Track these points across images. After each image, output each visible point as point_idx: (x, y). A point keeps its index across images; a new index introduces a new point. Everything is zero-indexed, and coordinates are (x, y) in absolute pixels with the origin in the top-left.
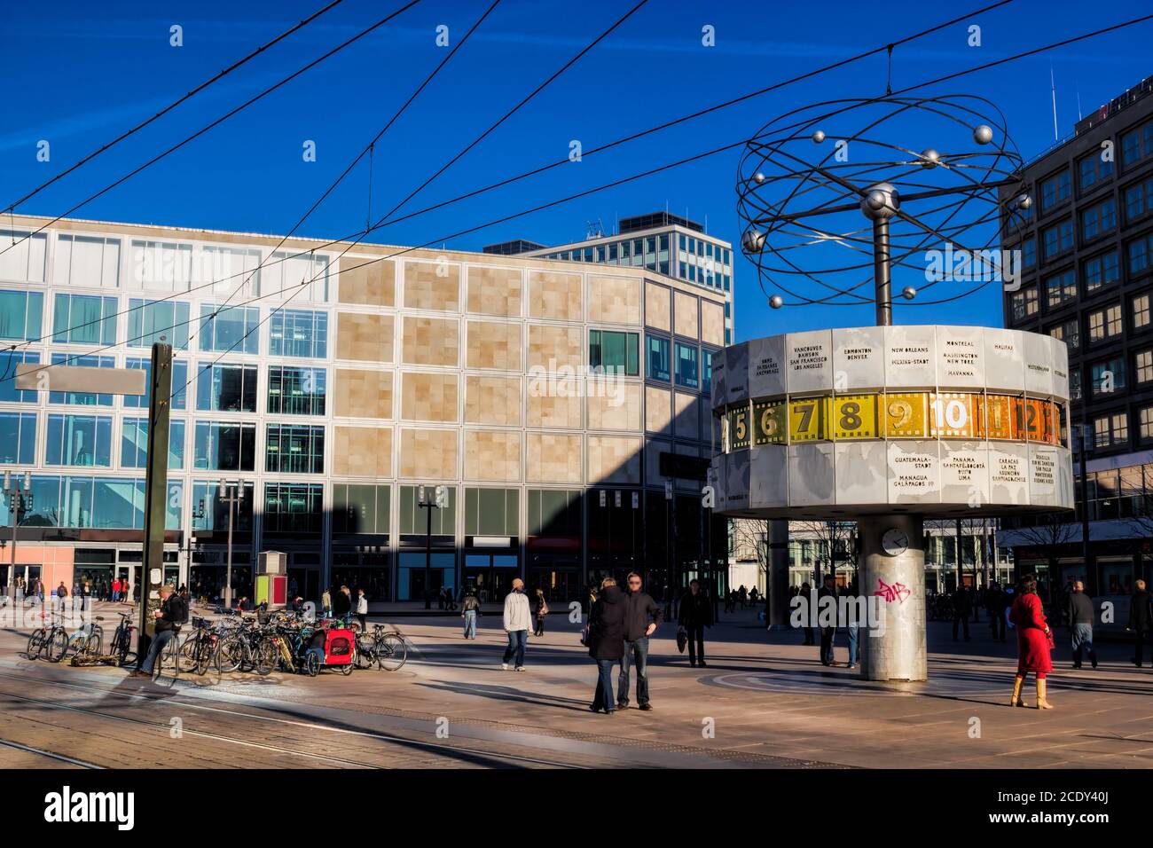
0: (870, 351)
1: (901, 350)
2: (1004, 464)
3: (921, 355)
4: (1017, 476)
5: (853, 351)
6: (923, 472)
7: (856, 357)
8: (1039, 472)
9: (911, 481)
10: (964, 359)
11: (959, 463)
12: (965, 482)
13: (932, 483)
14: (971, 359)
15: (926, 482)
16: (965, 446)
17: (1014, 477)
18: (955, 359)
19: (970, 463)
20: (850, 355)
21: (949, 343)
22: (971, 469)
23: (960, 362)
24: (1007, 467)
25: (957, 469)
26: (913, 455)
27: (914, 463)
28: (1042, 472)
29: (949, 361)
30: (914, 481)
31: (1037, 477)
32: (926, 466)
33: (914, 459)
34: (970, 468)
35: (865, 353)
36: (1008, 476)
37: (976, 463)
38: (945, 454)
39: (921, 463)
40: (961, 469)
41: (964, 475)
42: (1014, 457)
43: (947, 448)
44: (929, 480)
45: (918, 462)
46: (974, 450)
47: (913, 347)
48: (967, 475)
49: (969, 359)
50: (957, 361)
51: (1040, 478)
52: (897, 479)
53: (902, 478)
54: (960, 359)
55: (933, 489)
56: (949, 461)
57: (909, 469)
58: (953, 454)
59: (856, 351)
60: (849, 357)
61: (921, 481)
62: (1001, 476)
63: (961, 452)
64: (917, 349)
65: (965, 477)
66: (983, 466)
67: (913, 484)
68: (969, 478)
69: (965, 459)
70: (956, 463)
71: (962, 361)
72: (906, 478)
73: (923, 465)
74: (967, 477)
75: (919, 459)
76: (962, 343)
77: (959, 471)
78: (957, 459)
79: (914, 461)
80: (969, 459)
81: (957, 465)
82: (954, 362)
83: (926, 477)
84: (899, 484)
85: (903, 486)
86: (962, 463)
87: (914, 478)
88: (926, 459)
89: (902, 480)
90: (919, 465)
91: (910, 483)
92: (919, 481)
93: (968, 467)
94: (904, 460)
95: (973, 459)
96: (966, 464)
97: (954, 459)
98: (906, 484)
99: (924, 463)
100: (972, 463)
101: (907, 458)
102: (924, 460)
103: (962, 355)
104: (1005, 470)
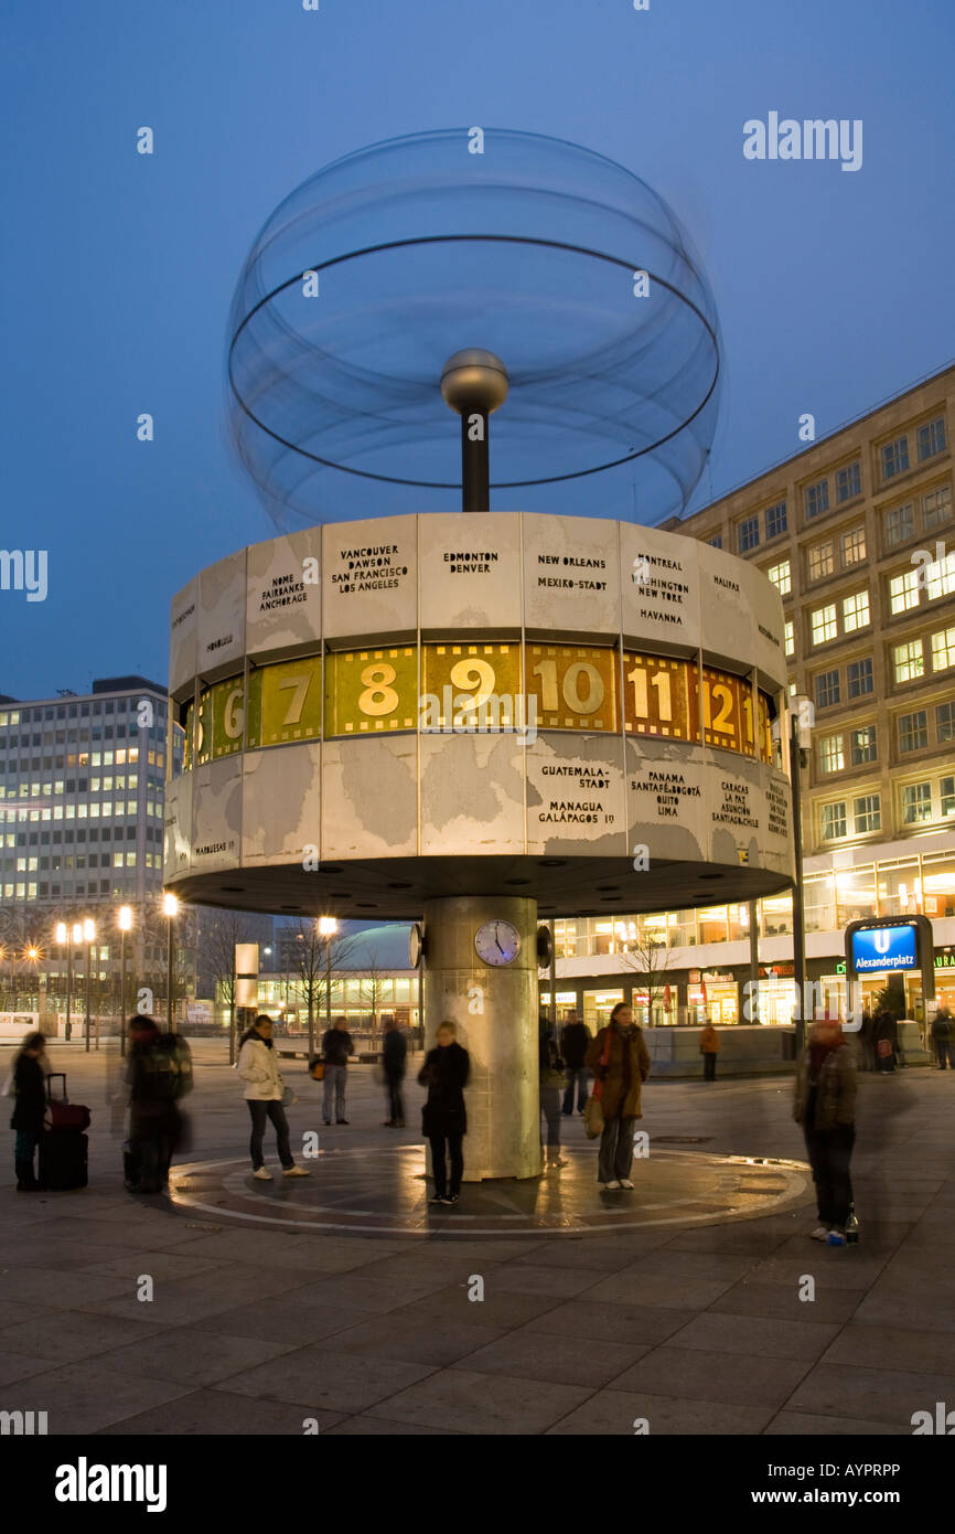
0: (495, 557)
1: (556, 560)
2: (728, 793)
3: (592, 574)
4: (746, 816)
5: (460, 556)
6: (592, 796)
7: (466, 568)
8: (773, 814)
9: (572, 813)
10: (667, 591)
11: (658, 783)
12: (668, 820)
13: (612, 818)
14: (677, 593)
15: (601, 815)
16: (669, 752)
17: (743, 817)
18: (654, 588)
19: (677, 785)
20: (455, 563)
22: (680, 796)
23: (659, 594)
24: (733, 798)
25: (655, 794)
26: (576, 763)
27: (578, 777)
28: (777, 814)
29: (642, 591)
30: (578, 813)
31: (771, 822)
32: (601, 784)
33: (578, 771)
34: (675, 795)
35: (484, 562)
36: (734, 815)
37: (688, 784)
38: (634, 765)
39: (592, 778)
40: (662, 794)
41: (669, 806)
42: (742, 782)
43: (640, 753)
44: (607, 811)
45: (586, 777)
46: (684, 761)
47: (578, 556)
48: (672, 807)
49: (673, 591)
50: (655, 593)
51: (775, 824)
52: (545, 809)
53: (553, 804)
54: (660, 590)
55: (611, 829)
56: (643, 778)
57: (570, 790)
58: (648, 766)
59: (468, 557)
60: (453, 569)
61: (592, 813)
62: (724, 813)
63: (661, 763)
64: (586, 562)
65: (668, 811)
66: (698, 792)
67: (575, 818)
68: (675, 811)
69: (668, 777)
70: (654, 782)
71: (664, 593)
72: (563, 805)
73: (594, 783)
74: (672, 811)
75: (587, 771)
76: (664, 561)
77: (659, 798)
78: (655, 776)
79: (578, 775)
80: (675, 778)
81: (656, 787)
82: (651, 593)
83: (599, 806)
84: (549, 817)
85: (556, 821)
86: (663, 783)
87: (578, 806)
88: (600, 772)
89: (554, 809)
90: (588, 781)
91: (570, 816)
92: (586, 813)
93: (674, 792)
94: (559, 770)
95: (681, 779)
96: (670, 787)
97: (651, 774)
98: (563, 817)
99: (597, 779)
100: (681, 786)
101: (565, 768)
102: (596, 772)
103: (664, 584)
104: (729, 803)
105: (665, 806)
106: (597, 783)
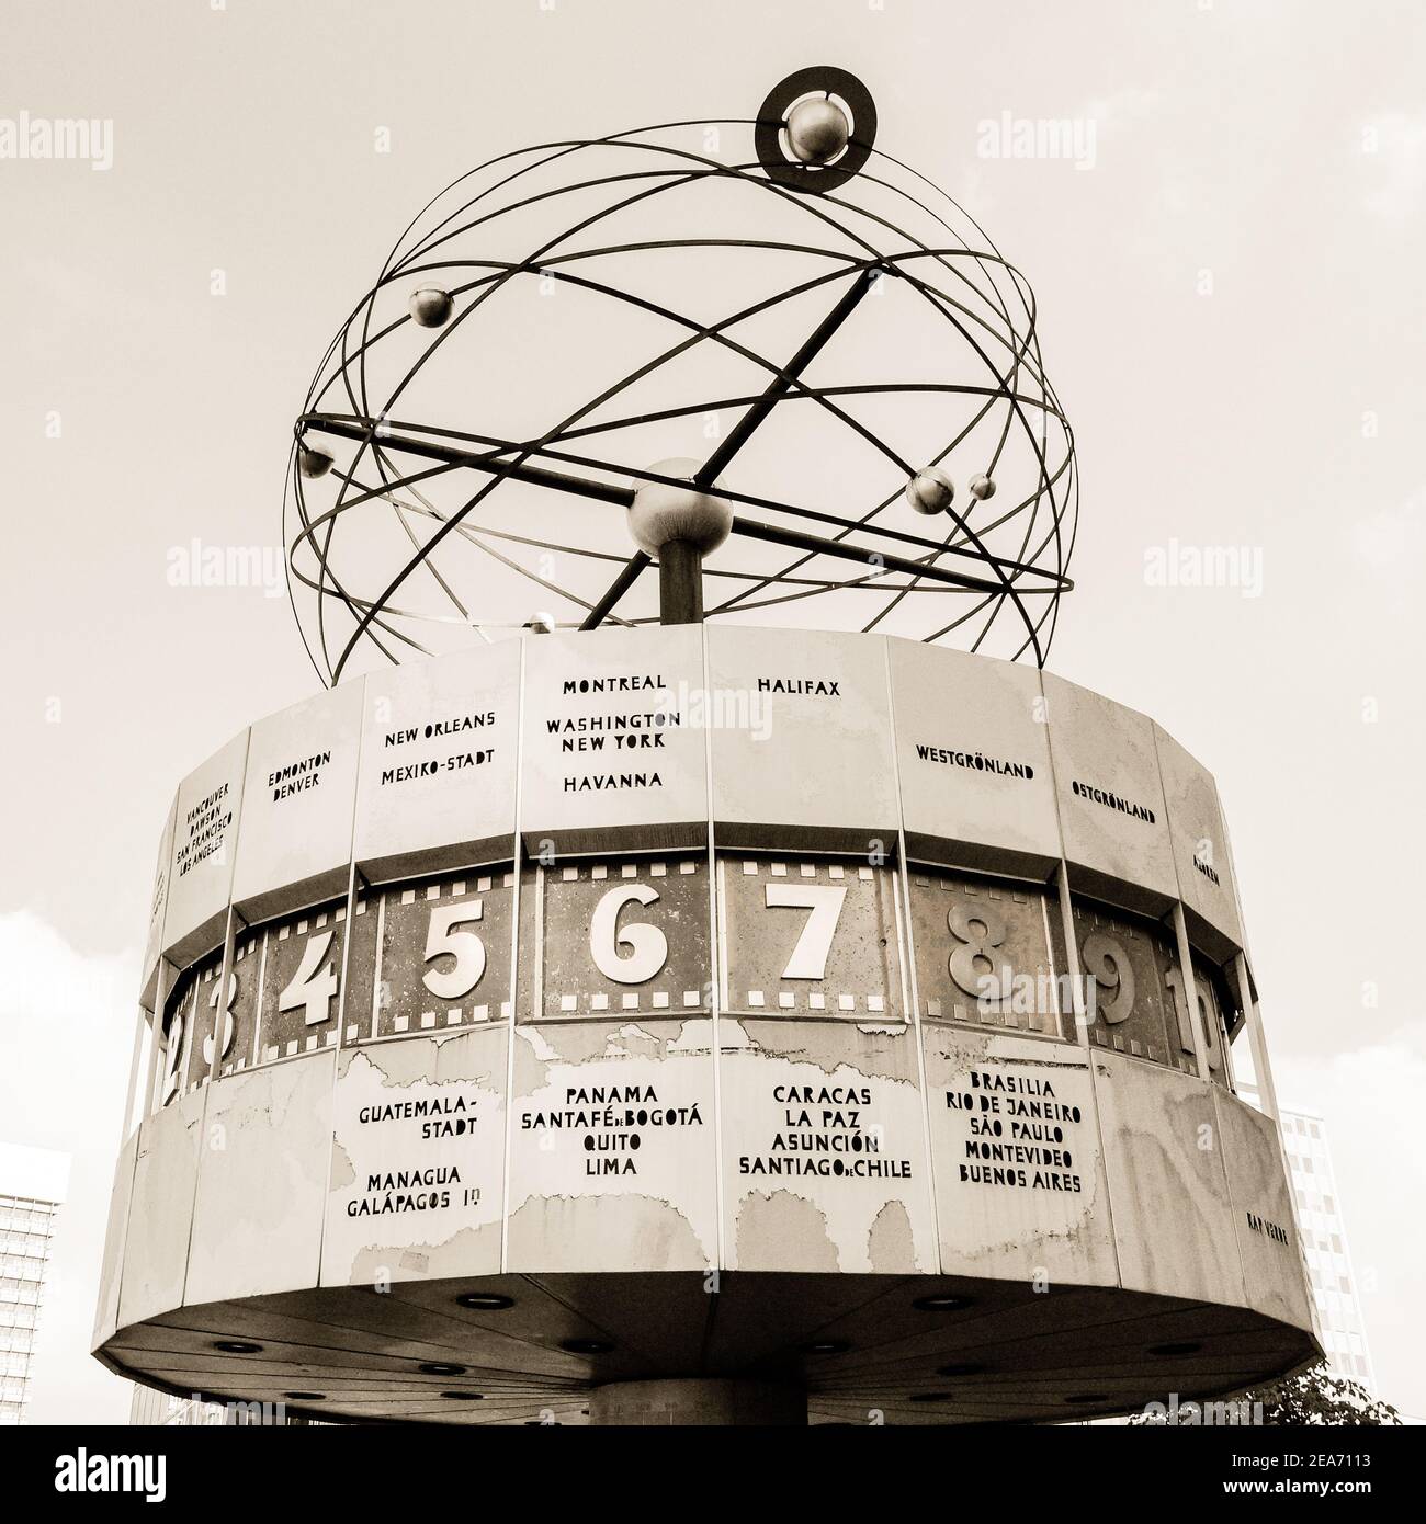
0: (328, 757)
1: (412, 734)
2: (796, 1109)
3: (471, 741)
4: (862, 1155)
6: (445, 1153)
7: (292, 788)
8: (988, 1139)
9: (404, 1192)
10: (628, 731)
11: (588, 1109)
12: (607, 1185)
13: (478, 1195)
14: (653, 730)
15: (455, 1190)
16: (623, 1042)
17: (849, 1158)
18: (597, 733)
19: (635, 1106)
20: (279, 786)
21: (569, 686)
22: (644, 1131)
23: (610, 743)
24: (815, 1117)
25: (582, 1132)
26: (419, 1093)
27: (422, 1119)
28: (1007, 1138)
29: (567, 745)
30: (414, 1191)
31: (976, 1162)
32: (461, 1126)
33: (421, 1107)
34: (635, 1128)
35: (314, 771)
36: (816, 1155)
37: (665, 1104)
38: (530, 1080)
39: (444, 1118)
40: (598, 1130)
41: (610, 1155)
42: (848, 1079)
43: (549, 1054)
45: (436, 1117)
46: (659, 1053)
47: (445, 718)
48: (622, 1155)
49: (643, 730)
50: (599, 743)
51: (993, 1163)
52: (361, 1192)
53: (374, 1181)
54: (609, 736)
55: (477, 1216)
56: (551, 1102)
57: (402, 1146)
58: (563, 1077)
59: (295, 770)
60: (277, 795)
61: (438, 1189)
62: (779, 1153)
63: (603, 1064)
64: (462, 722)
65: (611, 1165)
66: (695, 1115)
67: (410, 1202)
68: (630, 1164)
69: (615, 1093)
70: (578, 1107)
71: (619, 739)
72: (389, 1180)
73: (448, 1127)
74: (622, 1165)
75: (436, 1106)
76: (623, 681)
77: (589, 1143)
78: (582, 1094)
79: (420, 1114)
80: (632, 1093)
81: (581, 1118)
82: (589, 745)
83: (455, 1173)
84: (365, 1206)
85: (375, 1212)
86: (601, 1107)
87: (417, 1177)
88: (460, 1103)
89: (374, 1189)
90: (437, 1124)
91: (400, 1199)
92: (429, 1190)
93: (630, 1122)
94: (389, 1112)
95: (650, 1092)
96: (619, 1111)
97: (571, 1092)
98: (388, 1204)
99: (453, 1119)
100: (649, 1106)
101: (398, 1106)
102: (452, 1105)
103: (621, 722)
104: (804, 1129)
105: (603, 1155)
106: (454, 1127)
